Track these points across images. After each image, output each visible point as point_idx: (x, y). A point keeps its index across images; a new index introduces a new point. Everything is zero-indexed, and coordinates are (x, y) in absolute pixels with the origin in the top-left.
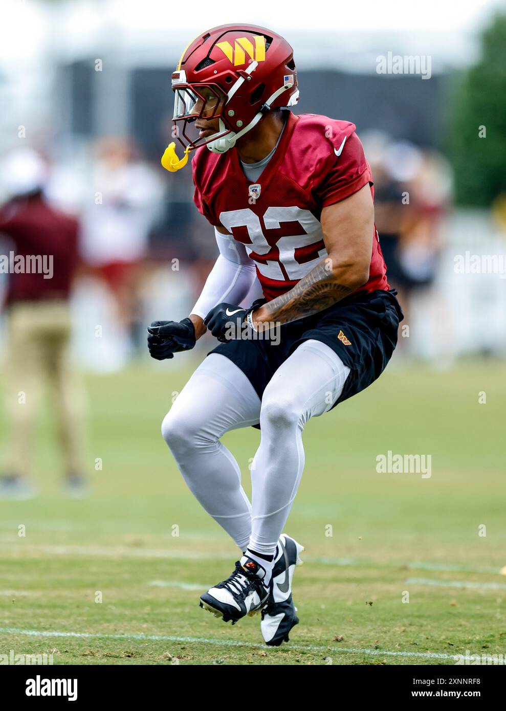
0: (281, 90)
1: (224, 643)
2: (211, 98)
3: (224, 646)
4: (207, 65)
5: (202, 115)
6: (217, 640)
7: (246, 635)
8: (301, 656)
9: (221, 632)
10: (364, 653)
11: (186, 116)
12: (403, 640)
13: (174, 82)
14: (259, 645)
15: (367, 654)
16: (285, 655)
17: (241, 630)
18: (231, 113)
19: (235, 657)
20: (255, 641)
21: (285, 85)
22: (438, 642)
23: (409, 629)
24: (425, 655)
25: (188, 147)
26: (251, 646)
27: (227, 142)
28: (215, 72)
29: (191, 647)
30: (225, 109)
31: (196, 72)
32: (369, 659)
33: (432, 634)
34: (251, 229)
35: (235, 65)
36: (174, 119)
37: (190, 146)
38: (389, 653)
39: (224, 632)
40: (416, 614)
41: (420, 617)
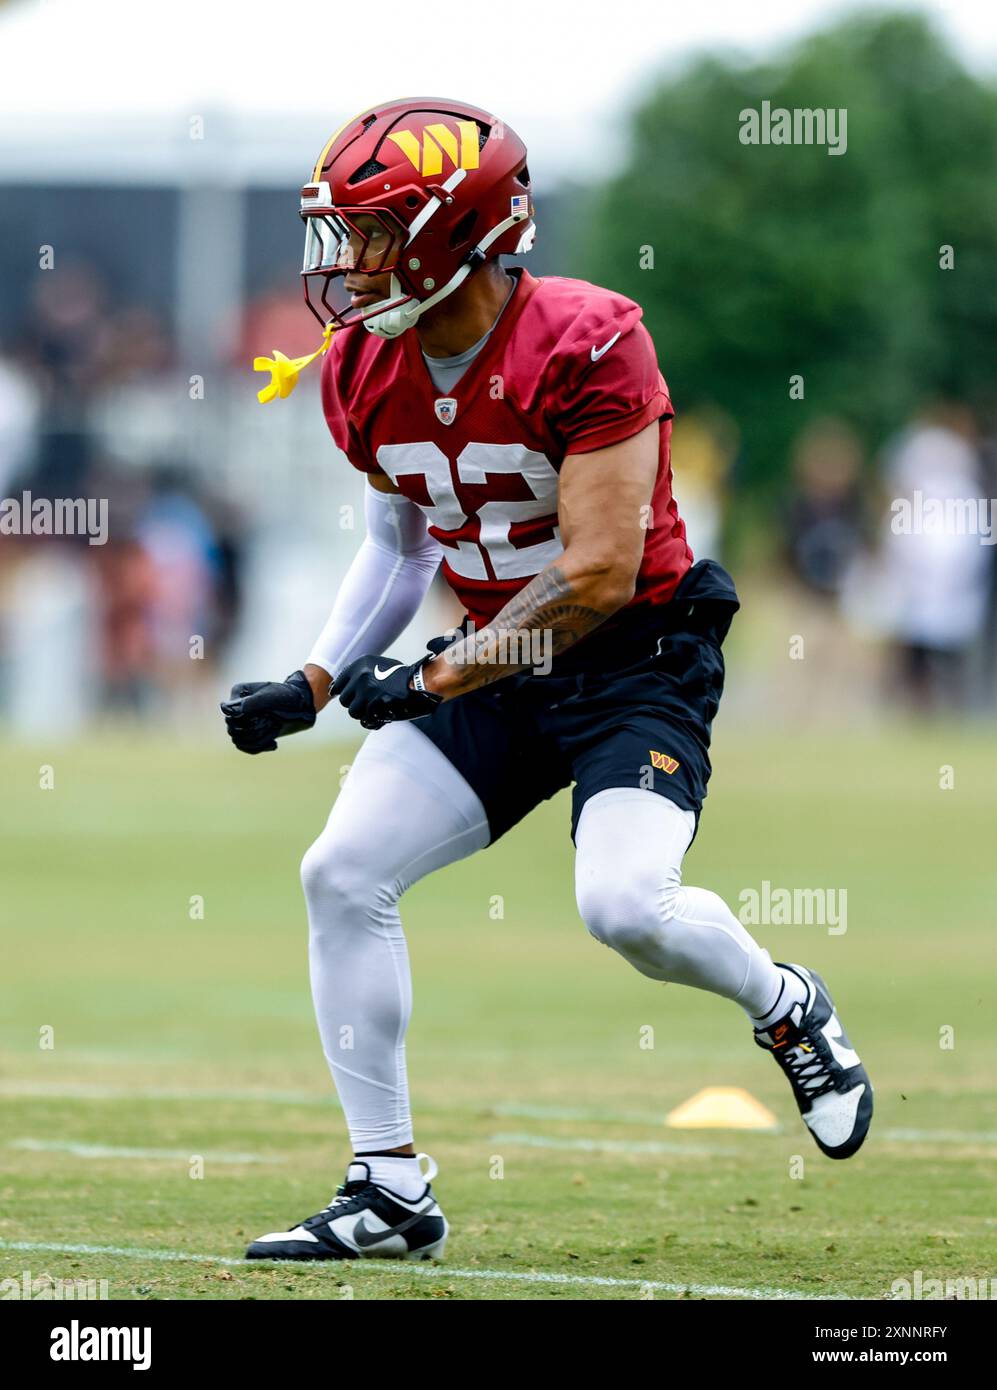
0: (506, 224)
1: (152, 1255)
2: (375, 235)
3: (152, 1261)
4: (372, 175)
5: (360, 266)
6: (138, 1251)
7: (194, 1241)
8: (296, 1280)
9: (145, 1236)
10: (412, 1273)
11: (324, 267)
12: (484, 1247)
13: (306, 204)
14: (216, 1259)
15: (417, 1275)
16: (265, 1277)
17: (183, 1231)
18: (415, 264)
19: (173, 1282)
20: (209, 1252)
21: (514, 215)
22: (551, 1252)
23: (495, 1229)
24: (526, 1276)
25: (330, 326)
26: (202, 1261)
27: (404, 317)
28: (387, 187)
29: (90, 1264)
30: (404, 255)
31: (350, 187)
32: (422, 1285)
33: (539, 1237)
34: (432, 480)
35: (424, 175)
36: (302, 272)
37: (333, 321)
38: (459, 1273)
39: (152, 1235)
40: (509, 1200)
41: (516, 1205)
